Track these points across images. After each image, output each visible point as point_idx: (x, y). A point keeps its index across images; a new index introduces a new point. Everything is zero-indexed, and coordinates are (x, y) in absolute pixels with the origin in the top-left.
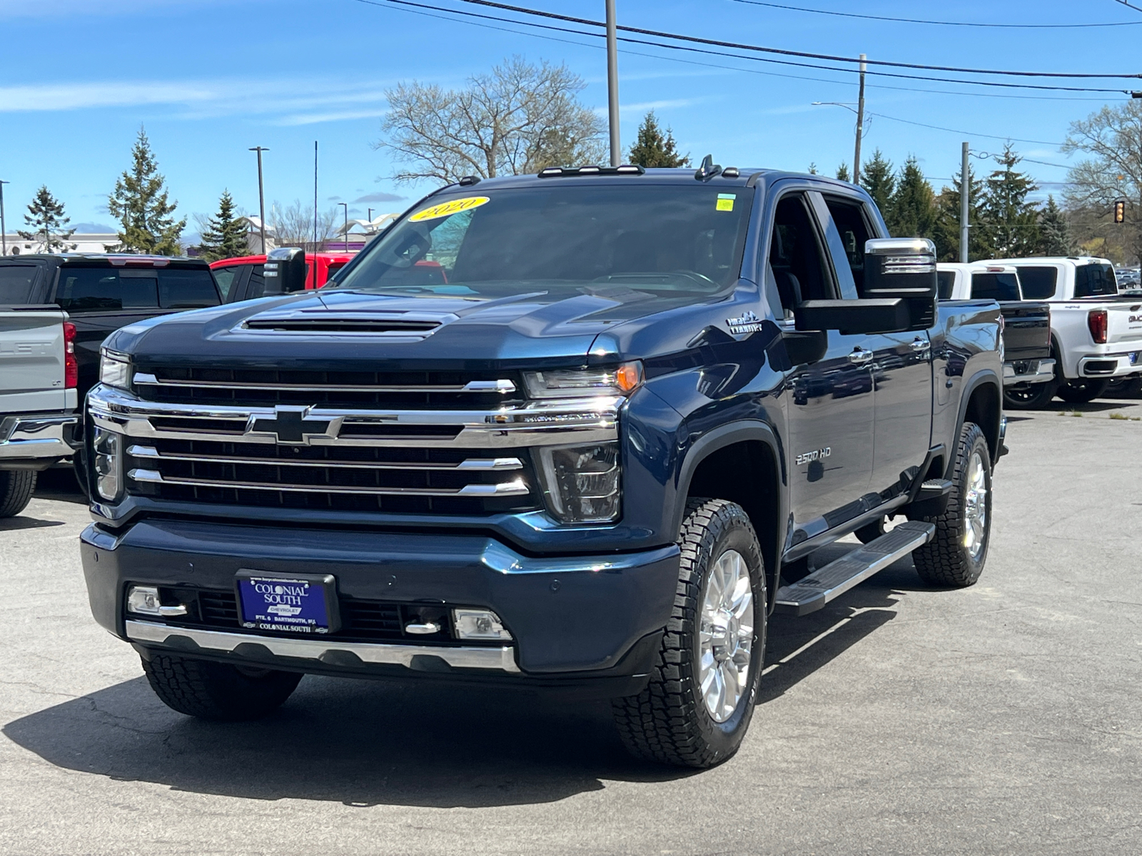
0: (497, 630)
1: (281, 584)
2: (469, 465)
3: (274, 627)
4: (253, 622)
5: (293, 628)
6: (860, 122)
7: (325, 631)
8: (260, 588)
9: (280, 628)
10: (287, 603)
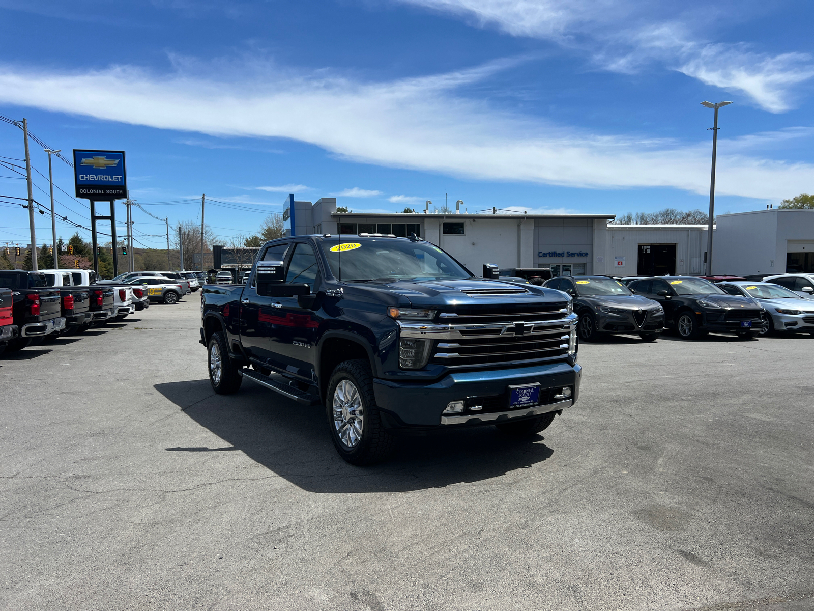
0: (569, 393)
1: (526, 389)
2: (563, 338)
3: (520, 406)
4: (514, 405)
5: (527, 405)
7: (537, 403)
8: (518, 392)
9: (523, 405)
10: (526, 396)
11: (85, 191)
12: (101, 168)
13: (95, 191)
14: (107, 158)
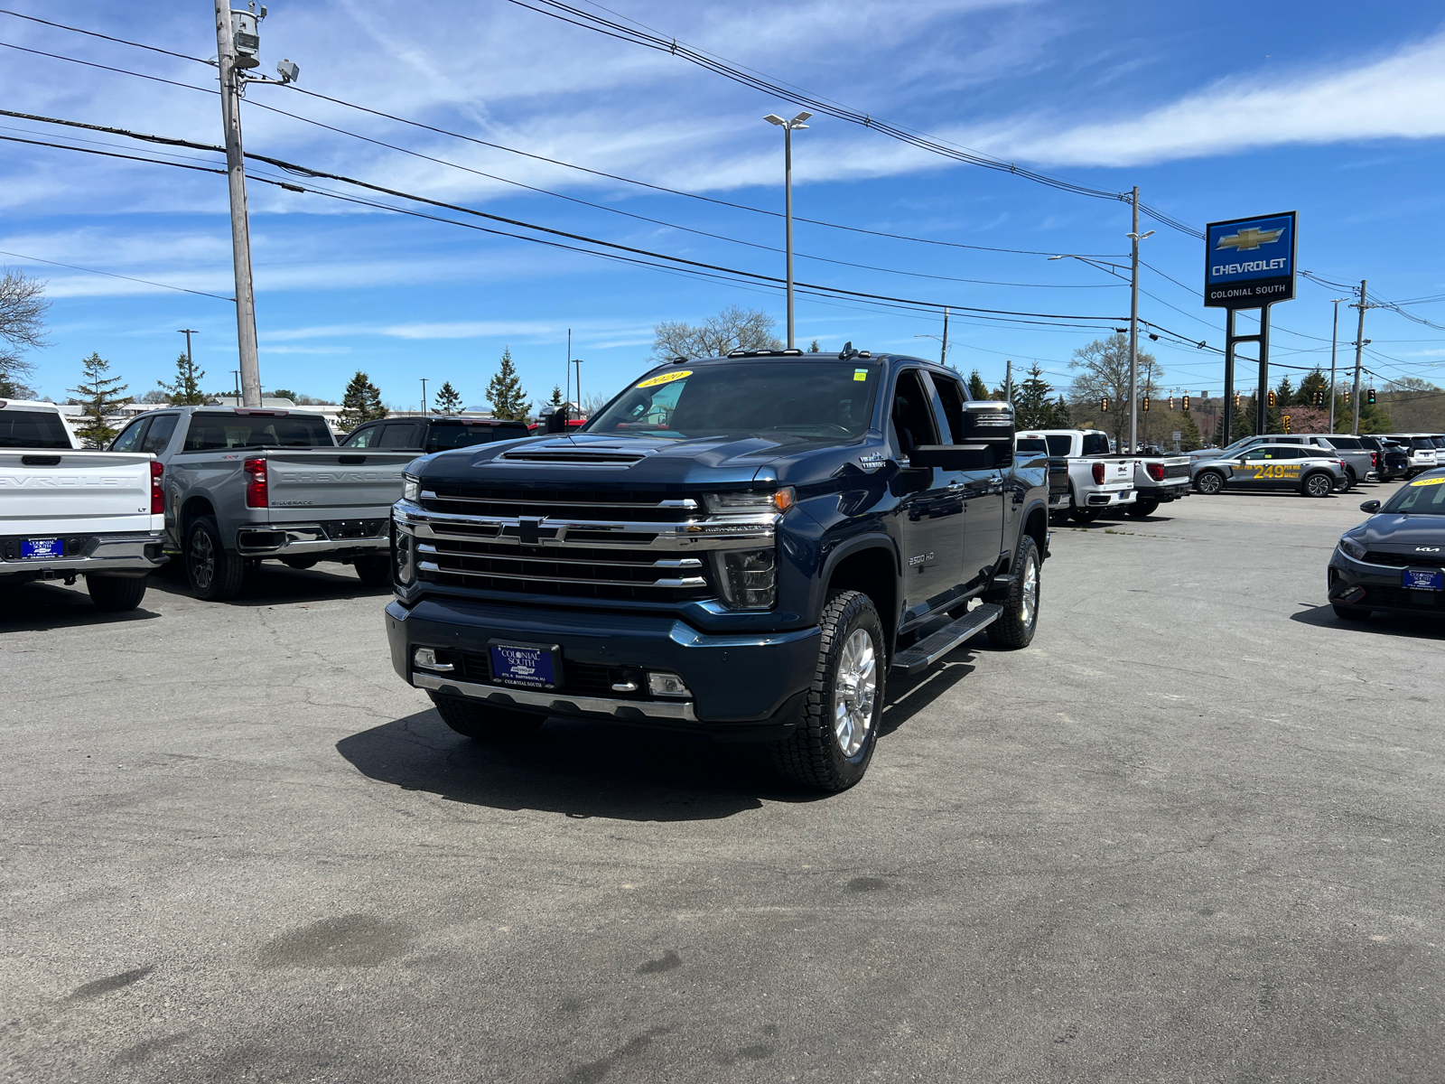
0: (680, 689)
1: (520, 651)
2: (661, 563)
3: (515, 682)
4: (501, 677)
5: (529, 684)
6: (944, 348)
7: (552, 687)
8: (505, 653)
9: (520, 683)
10: (524, 665)
11: (1221, 295)
12: (1250, 249)
13: (1236, 293)
14: (1262, 229)
